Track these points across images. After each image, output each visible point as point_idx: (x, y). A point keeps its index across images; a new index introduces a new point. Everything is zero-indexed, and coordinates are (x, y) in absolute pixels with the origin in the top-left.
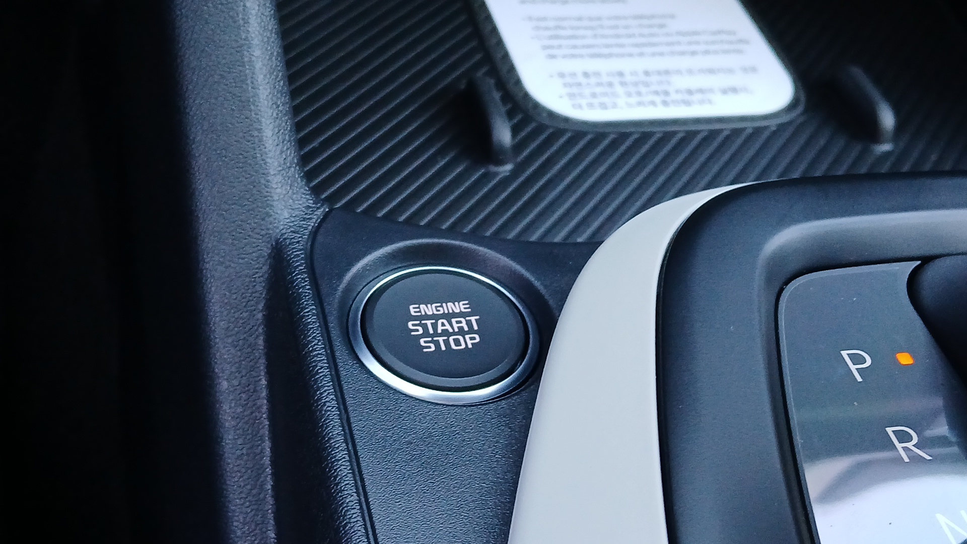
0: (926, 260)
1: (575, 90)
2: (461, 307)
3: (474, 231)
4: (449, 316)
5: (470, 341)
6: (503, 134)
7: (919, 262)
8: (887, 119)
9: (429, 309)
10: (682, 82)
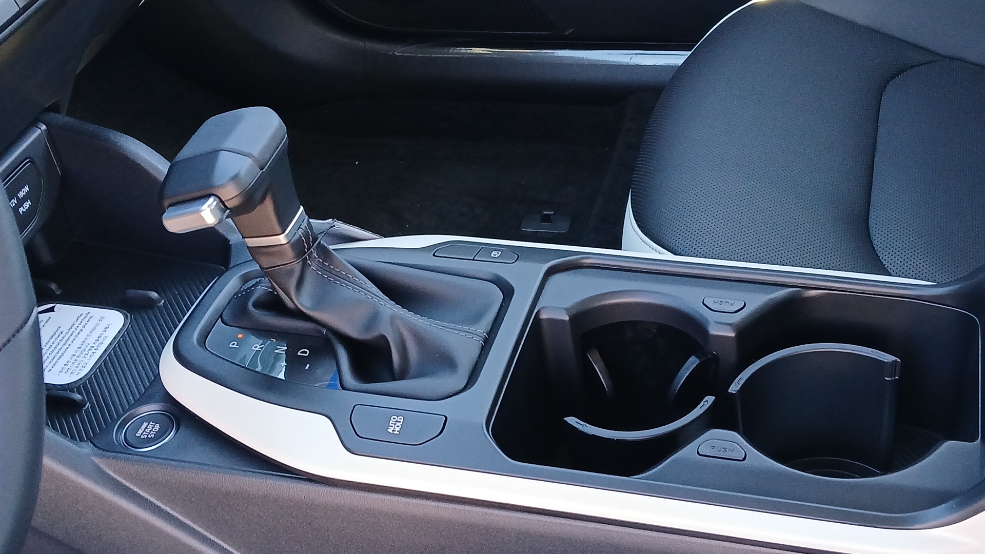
0: (221, 316)
1: (70, 371)
2: (145, 424)
3: (123, 410)
4: (146, 428)
5: (157, 427)
6: (78, 397)
7: (220, 319)
8: (154, 295)
9: (140, 431)
10: (91, 340)
